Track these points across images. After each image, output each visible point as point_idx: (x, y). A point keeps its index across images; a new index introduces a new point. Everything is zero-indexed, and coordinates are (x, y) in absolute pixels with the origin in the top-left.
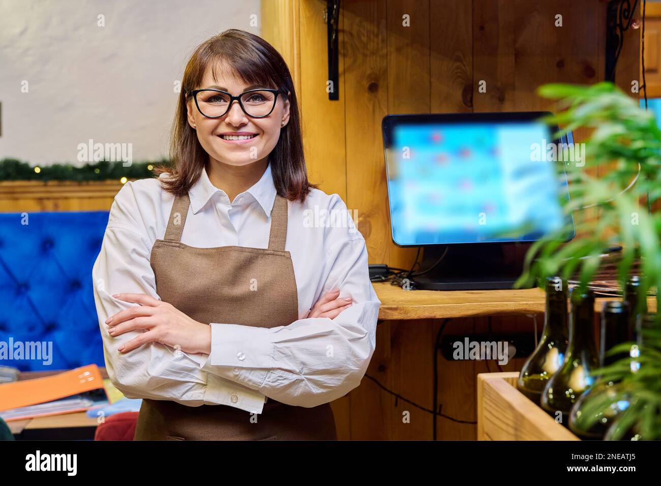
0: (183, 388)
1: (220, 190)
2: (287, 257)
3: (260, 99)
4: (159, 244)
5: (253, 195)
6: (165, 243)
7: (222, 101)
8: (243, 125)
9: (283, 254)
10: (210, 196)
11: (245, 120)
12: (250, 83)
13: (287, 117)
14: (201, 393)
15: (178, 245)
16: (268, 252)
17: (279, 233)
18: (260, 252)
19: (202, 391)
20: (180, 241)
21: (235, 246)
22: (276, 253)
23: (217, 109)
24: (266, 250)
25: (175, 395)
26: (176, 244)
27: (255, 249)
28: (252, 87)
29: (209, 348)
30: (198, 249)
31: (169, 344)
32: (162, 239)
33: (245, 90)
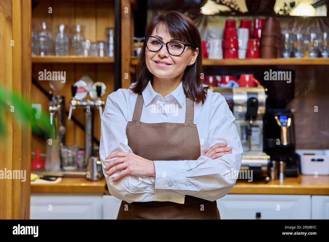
0: (144, 196)
1: (158, 94)
2: (195, 127)
3: (178, 47)
4: (129, 124)
5: (173, 95)
6: (133, 123)
7: (160, 44)
8: (165, 57)
9: (193, 125)
10: (153, 97)
11: (167, 55)
12: (174, 37)
13: (193, 61)
14: (153, 198)
15: (139, 123)
16: (185, 125)
17: (190, 115)
18: (180, 125)
19: (153, 197)
20: (140, 120)
21: (168, 123)
22: (189, 125)
23: (156, 48)
24: (184, 124)
25: (140, 200)
26: (138, 123)
27: (178, 123)
28: (174, 39)
29: (155, 173)
30: (149, 124)
31: (135, 175)
32: (131, 121)
33: (171, 40)
